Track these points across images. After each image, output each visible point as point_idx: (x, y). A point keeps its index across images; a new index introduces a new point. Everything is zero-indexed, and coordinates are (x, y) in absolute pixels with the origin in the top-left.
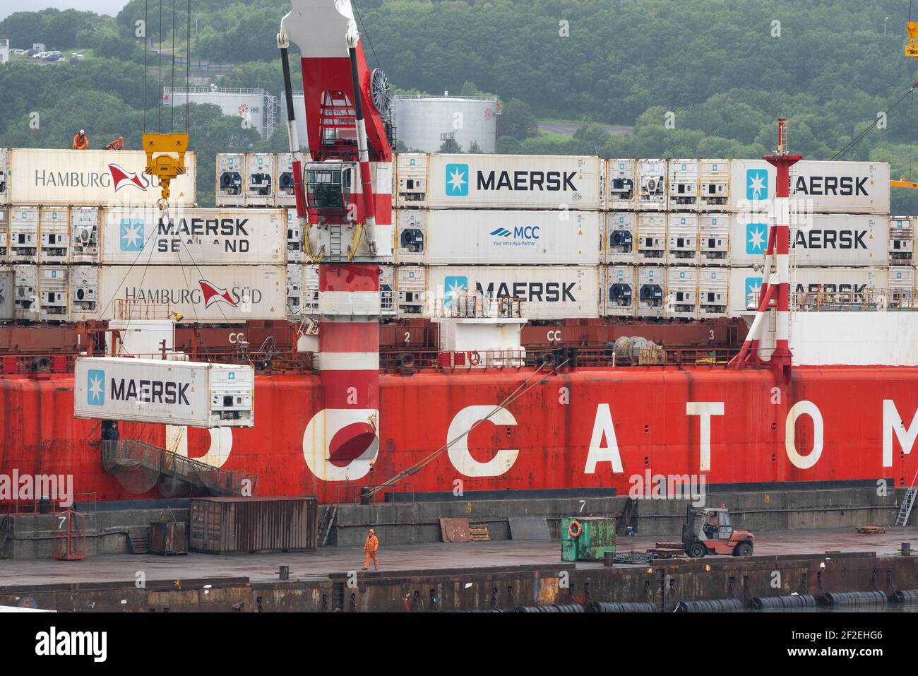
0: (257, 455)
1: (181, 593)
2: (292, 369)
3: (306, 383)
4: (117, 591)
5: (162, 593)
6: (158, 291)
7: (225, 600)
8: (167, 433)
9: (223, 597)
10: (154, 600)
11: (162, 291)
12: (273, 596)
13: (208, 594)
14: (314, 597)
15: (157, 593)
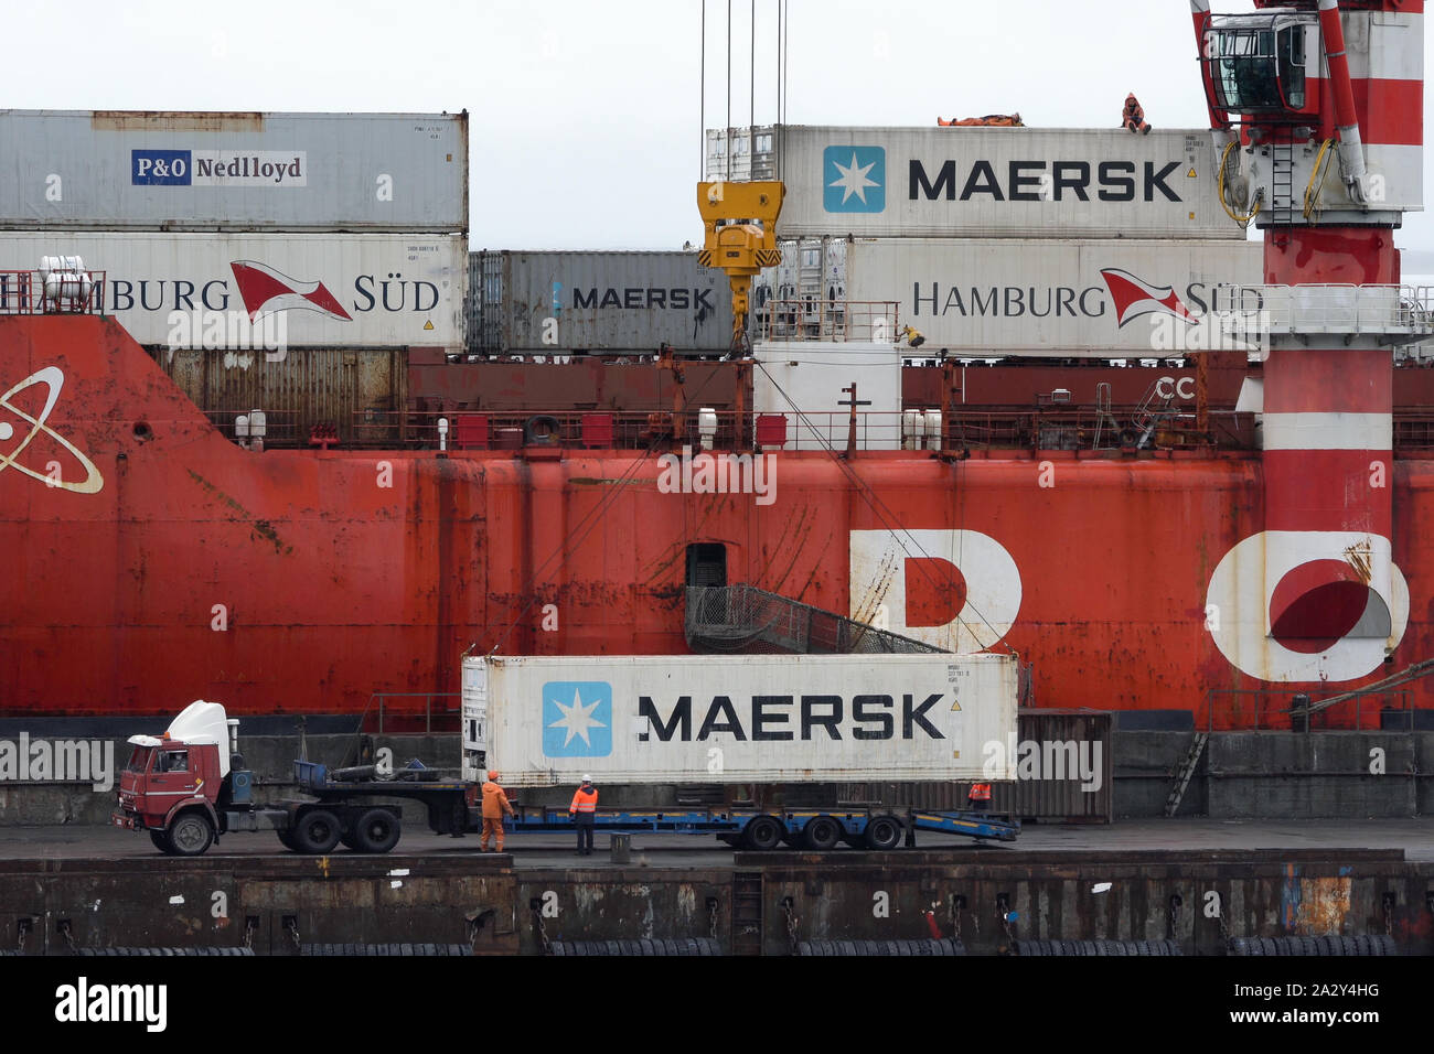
0: (1087, 623)
1: (328, 885)
2: (1194, 448)
3: (1218, 475)
4: (159, 879)
5: (278, 886)
6: (995, 290)
7: (443, 902)
8: (853, 575)
9: (437, 896)
10: (257, 897)
11: (1007, 290)
12: (574, 896)
13: (399, 889)
14: (681, 902)
15: (265, 884)
